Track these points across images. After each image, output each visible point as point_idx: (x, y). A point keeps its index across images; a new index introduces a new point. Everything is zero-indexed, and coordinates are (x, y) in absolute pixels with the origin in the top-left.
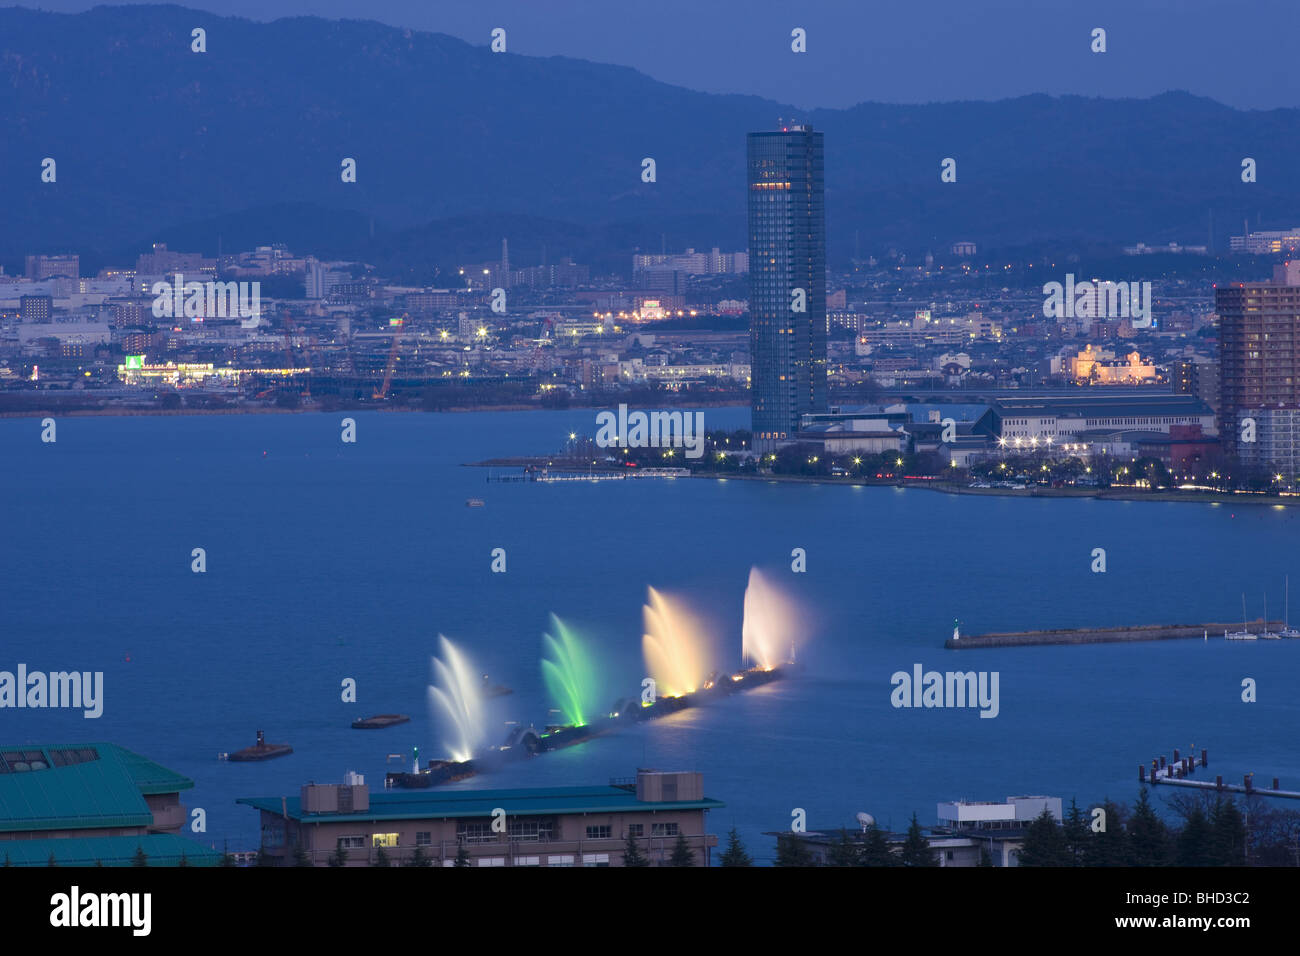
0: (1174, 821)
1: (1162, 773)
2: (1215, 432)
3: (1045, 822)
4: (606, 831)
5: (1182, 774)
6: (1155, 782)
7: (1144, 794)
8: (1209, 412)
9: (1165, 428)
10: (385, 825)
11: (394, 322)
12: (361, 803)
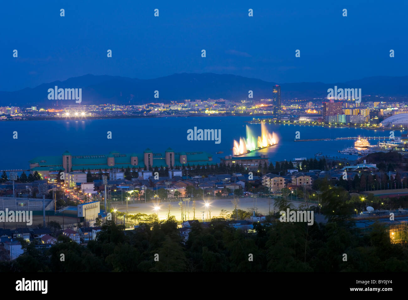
0: (318, 160)
1: (317, 155)
2: (323, 118)
3: (305, 160)
4: (257, 161)
5: (319, 155)
6: (316, 156)
7: (315, 157)
8: (322, 116)
9: (318, 118)
10: (234, 161)
11: (235, 107)
12: (231, 158)
